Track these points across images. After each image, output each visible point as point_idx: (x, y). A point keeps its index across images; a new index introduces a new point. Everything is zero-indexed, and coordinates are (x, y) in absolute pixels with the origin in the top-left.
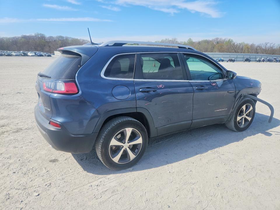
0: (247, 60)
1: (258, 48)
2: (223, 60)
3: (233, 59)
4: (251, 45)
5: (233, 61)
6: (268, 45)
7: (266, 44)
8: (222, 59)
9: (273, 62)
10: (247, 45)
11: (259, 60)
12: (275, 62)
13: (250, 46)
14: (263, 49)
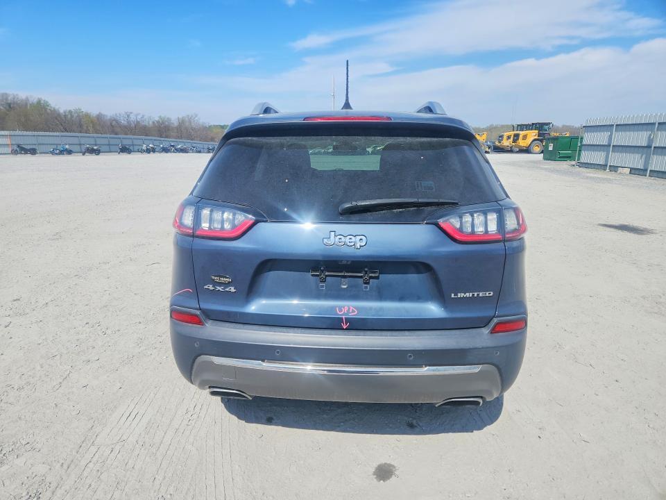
0: (125, 150)
1: (114, 123)
2: (71, 151)
3: (95, 148)
4: (98, 115)
5: (97, 152)
6: (133, 118)
7: (128, 116)
8: (67, 147)
9: (171, 152)
10: (87, 115)
11: (147, 149)
12: (174, 152)
13: (96, 119)
14: (125, 127)
